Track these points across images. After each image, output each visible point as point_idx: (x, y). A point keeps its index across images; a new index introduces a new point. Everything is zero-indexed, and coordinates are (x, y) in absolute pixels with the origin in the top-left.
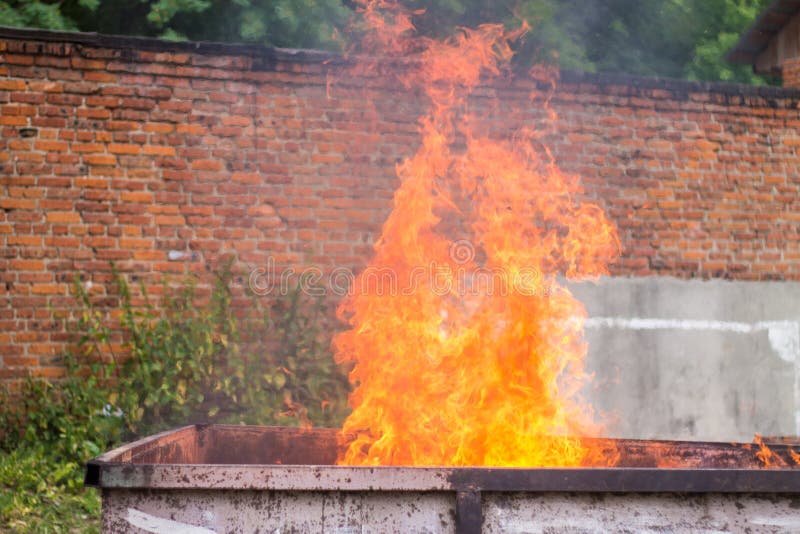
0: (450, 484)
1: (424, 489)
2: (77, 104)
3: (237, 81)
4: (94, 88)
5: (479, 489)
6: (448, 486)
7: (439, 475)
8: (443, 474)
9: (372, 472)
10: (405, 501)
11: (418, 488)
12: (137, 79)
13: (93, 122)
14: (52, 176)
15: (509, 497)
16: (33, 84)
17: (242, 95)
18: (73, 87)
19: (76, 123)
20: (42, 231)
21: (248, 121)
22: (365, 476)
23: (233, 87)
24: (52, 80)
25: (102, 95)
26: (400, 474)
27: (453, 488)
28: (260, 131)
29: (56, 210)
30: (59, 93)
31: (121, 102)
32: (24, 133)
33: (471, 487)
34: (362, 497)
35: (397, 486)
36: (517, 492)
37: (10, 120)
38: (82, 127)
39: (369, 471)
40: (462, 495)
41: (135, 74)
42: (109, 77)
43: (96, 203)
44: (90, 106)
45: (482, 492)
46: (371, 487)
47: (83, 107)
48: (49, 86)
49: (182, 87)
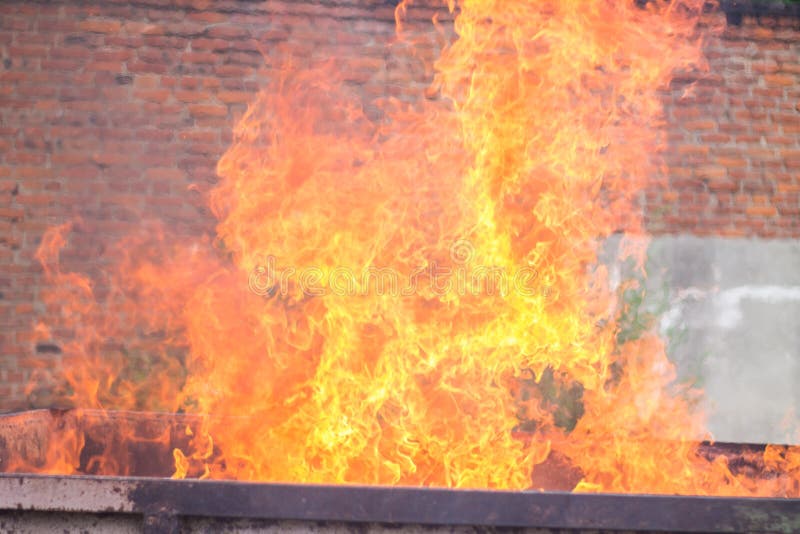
0: (132, 503)
1: (95, 510)
2: (180, 47)
3: (366, 19)
4: (201, 29)
5: (175, 512)
6: (129, 507)
7: (117, 490)
8: (123, 488)
9: (21, 482)
10: (75, 526)
11: (86, 507)
12: (250, 19)
13: (199, 67)
14: (151, 127)
15: (226, 525)
16: (130, 24)
17: (373, 33)
18: (175, 28)
19: (180, 68)
20: (140, 188)
21: (380, 63)
22: (11, 488)
23: (362, 26)
24: (152, 20)
25: (209, 37)
26: (61, 487)
27: (137, 510)
28: (393, 74)
29: (157, 165)
30: (159, 35)
31: (231, 44)
32: (121, 80)
33: (163, 509)
34: (16, 519)
35: (56, 505)
36: (239, 519)
37: (103, 66)
38: (187, 72)
39: (17, 481)
40: (150, 521)
41: (247, 13)
42: (218, 16)
43: (202, 157)
44: (195, 49)
45: (179, 517)
46: (20, 505)
47: (189, 50)
48: (148, 27)
49: (301, 26)
